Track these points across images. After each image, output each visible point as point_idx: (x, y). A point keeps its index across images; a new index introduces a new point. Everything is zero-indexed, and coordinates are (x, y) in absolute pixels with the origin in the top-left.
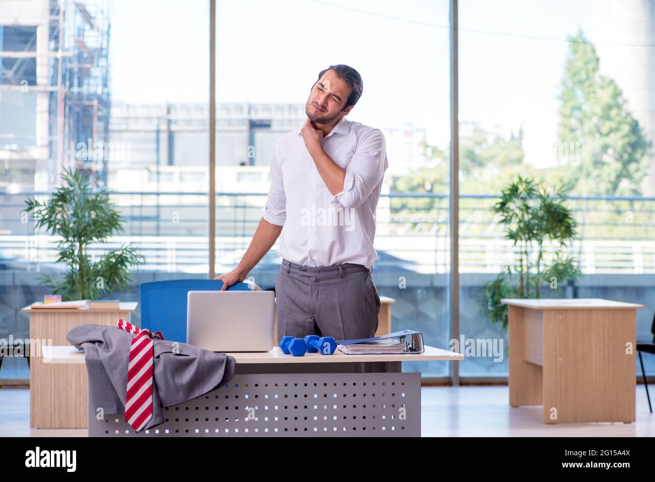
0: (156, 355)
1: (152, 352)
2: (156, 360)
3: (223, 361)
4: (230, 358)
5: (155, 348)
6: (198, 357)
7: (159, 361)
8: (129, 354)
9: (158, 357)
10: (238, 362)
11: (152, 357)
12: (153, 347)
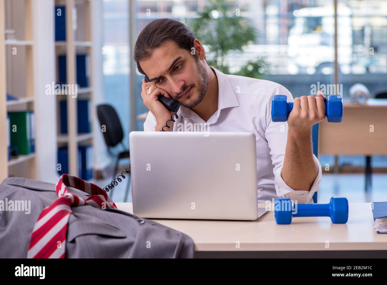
0: (70, 238)
1: (64, 234)
2: (70, 245)
3: (175, 246)
4: (187, 242)
5: (71, 227)
6: (136, 240)
7: (74, 248)
8: (30, 236)
9: (73, 241)
10: (200, 249)
11: (64, 242)
12: (67, 225)
